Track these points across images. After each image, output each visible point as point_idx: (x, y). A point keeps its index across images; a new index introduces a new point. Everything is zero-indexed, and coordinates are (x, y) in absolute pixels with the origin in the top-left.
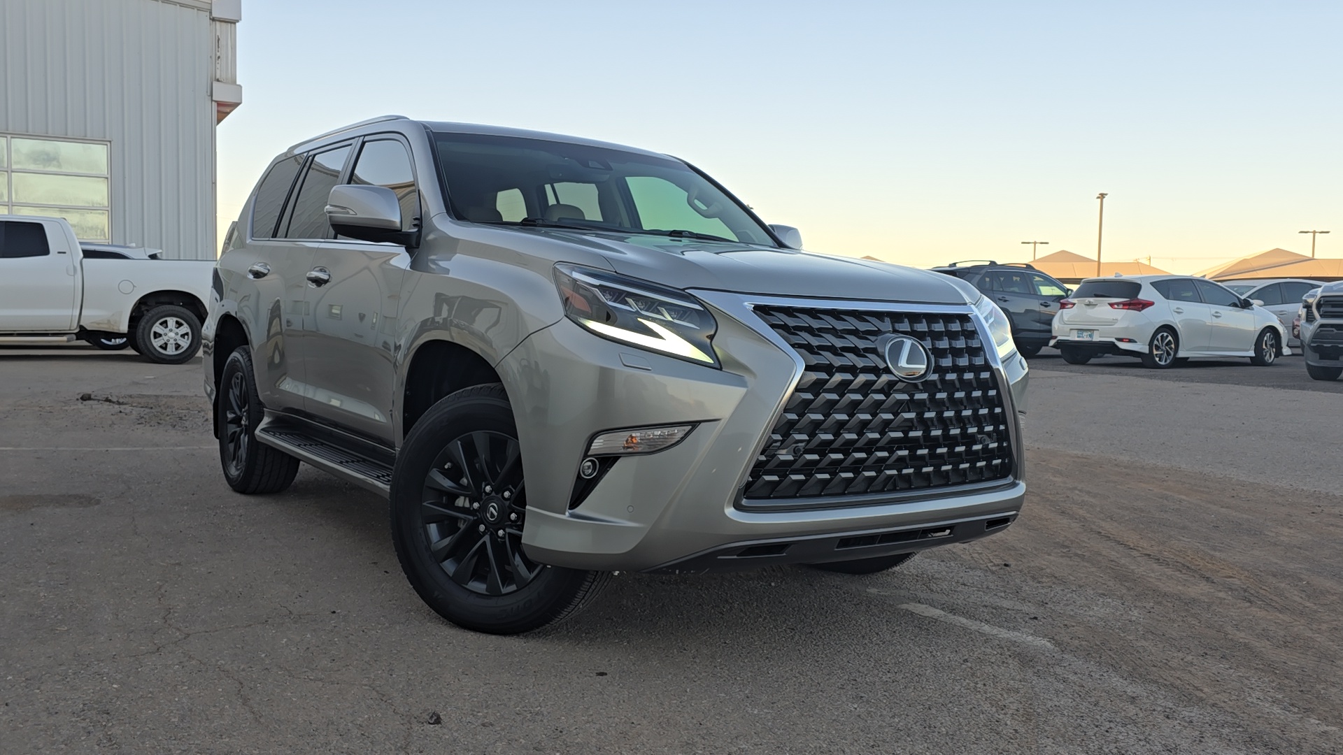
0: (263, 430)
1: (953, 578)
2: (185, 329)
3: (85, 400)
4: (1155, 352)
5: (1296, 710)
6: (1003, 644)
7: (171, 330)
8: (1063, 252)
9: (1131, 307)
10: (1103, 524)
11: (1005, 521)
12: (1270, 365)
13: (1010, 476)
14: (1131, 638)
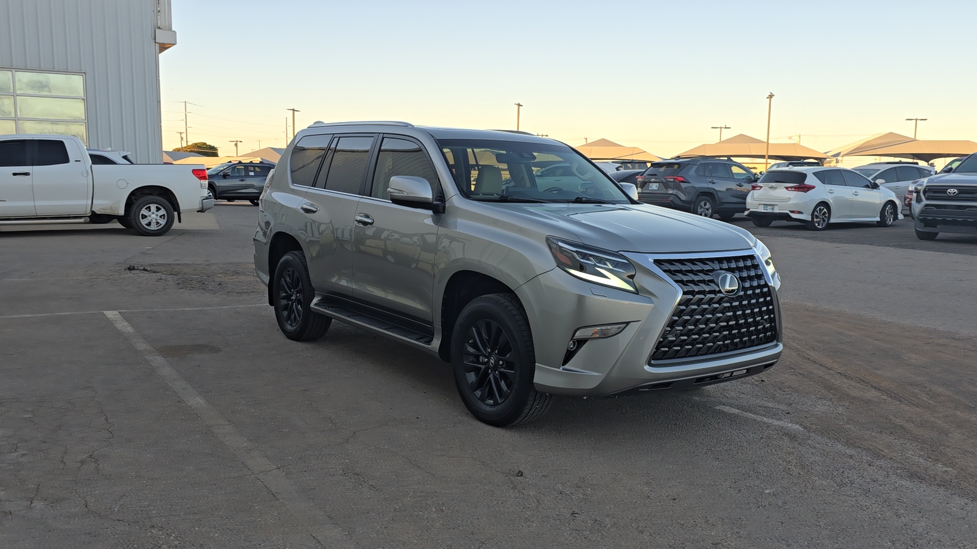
0: (316, 304)
1: (735, 389)
2: (163, 212)
3: (131, 270)
4: (815, 220)
5: (931, 460)
6: (777, 428)
7: (153, 213)
8: (741, 135)
9: (800, 190)
10: (809, 353)
11: (772, 364)
12: (891, 226)
13: (775, 341)
14: (841, 423)
